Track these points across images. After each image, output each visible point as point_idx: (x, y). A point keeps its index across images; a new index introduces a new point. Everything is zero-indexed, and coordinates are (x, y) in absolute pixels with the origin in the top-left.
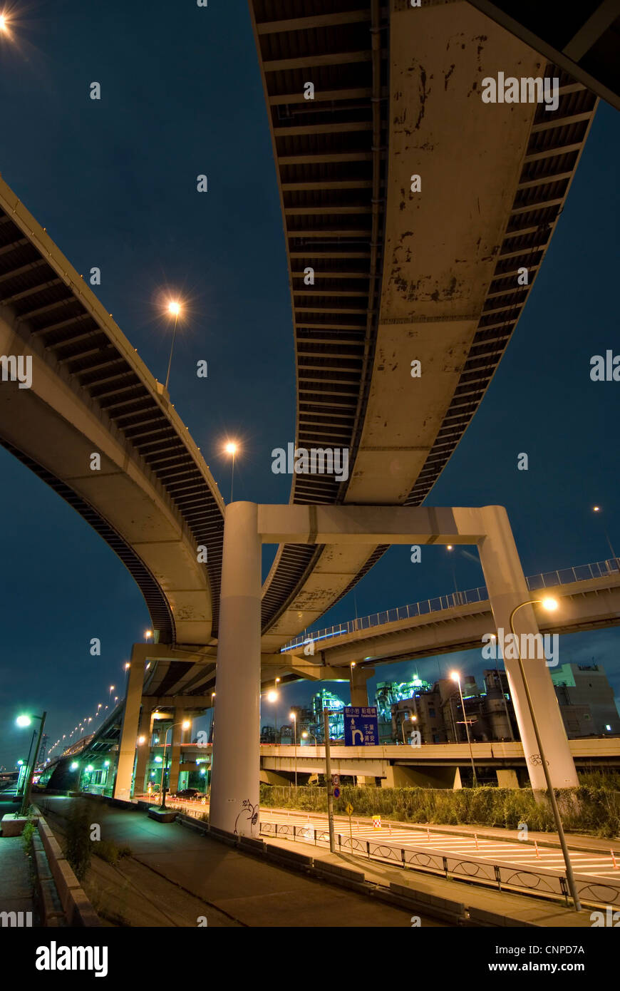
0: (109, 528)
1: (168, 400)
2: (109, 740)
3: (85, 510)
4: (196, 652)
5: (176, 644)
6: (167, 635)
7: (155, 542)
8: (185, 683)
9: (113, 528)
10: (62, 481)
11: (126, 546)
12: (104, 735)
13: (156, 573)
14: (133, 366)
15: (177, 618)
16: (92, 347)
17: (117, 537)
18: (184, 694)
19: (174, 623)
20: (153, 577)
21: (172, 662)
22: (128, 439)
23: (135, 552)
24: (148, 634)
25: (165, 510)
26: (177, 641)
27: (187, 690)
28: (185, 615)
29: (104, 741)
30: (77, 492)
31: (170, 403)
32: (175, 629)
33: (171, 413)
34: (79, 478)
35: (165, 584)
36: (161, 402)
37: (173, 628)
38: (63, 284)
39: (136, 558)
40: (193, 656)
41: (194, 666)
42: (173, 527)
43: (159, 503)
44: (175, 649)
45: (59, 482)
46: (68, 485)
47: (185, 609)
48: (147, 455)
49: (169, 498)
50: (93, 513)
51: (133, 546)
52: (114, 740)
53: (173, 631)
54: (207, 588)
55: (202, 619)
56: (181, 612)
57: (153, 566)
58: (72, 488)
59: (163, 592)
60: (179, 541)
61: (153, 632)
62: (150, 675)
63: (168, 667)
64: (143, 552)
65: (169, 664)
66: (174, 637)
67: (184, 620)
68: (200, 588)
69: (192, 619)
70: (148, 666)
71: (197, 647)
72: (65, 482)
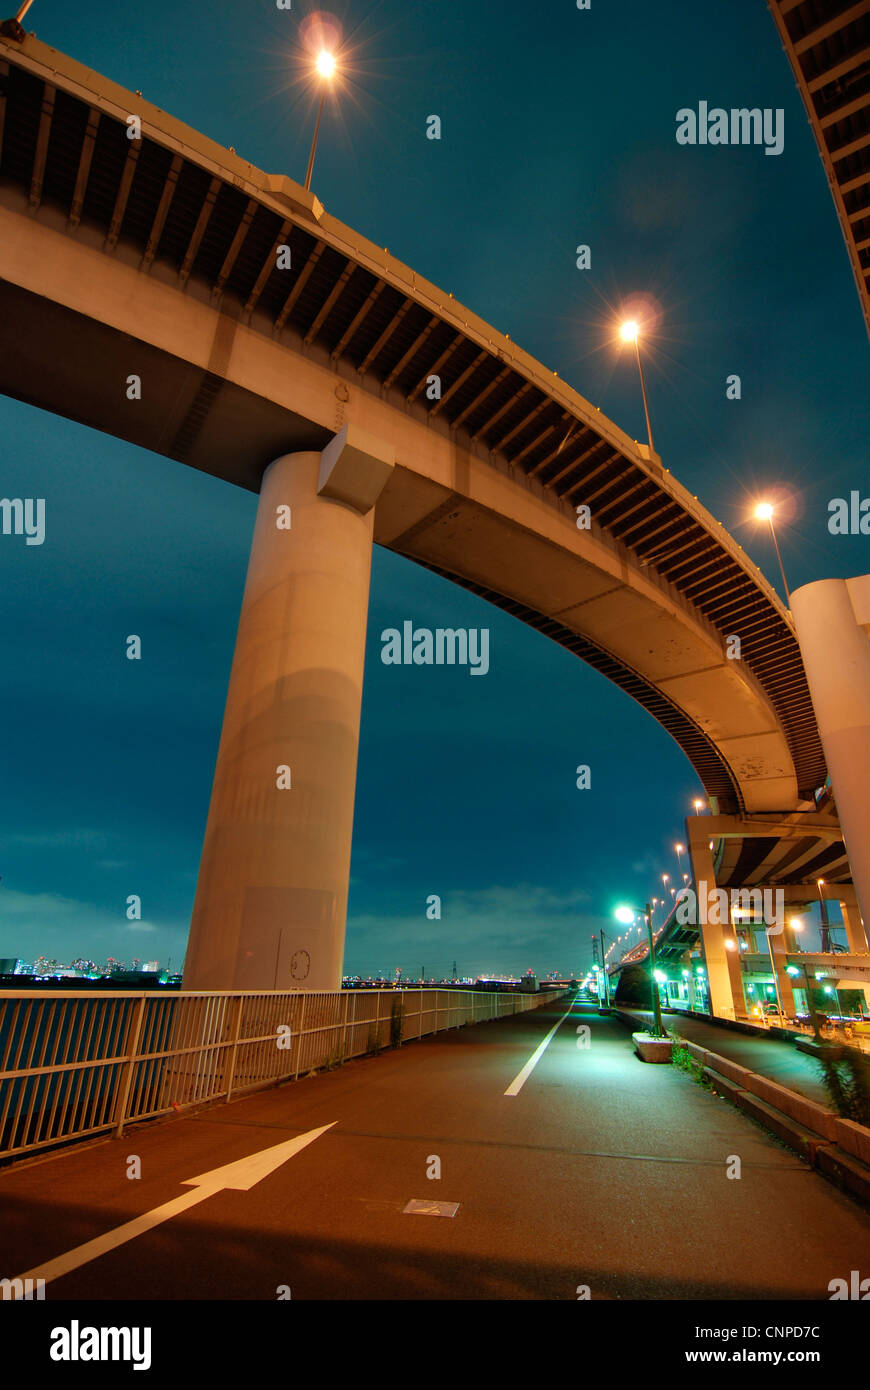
0: (620, 667)
1: (659, 465)
2: (678, 944)
3: (584, 649)
4: (779, 822)
5: (746, 813)
6: (731, 802)
7: (687, 674)
8: (768, 869)
9: (627, 666)
10: (551, 618)
11: (649, 688)
12: (670, 937)
13: (697, 717)
14: (602, 432)
15: (740, 777)
16: (544, 428)
17: (635, 677)
18: (772, 883)
19: (738, 784)
20: (694, 723)
21: (745, 839)
22: (618, 538)
23: (663, 694)
24: (698, 804)
25: (692, 625)
26: (748, 809)
27: (774, 878)
28: (751, 772)
29: (672, 945)
30: (571, 628)
31: (662, 468)
32: (740, 793)
33: (669, 482)
34: (569, 608)
35: (715, 731)
36: (651, 470)
37: (737, 791)
38: (490, 356)
39: (665, 701)
40: (776, 829)
41: (779, 843)
42: (710, 647)
43: (682, 617)
44: (747, 819)
45: (547, 620)
46: (560, 621)
47: (750, 763)
48: (668, 572)
49: (693, 608)
50: (597, 650)
51: (659, 685)
52: (686, 944)
53: (738, 795)
54: (779, 728)
55: (781, 774)
56: (745, 767)
57: (692, 709)
58: (564, 624)
59: (712, 742)
60: (722, 666)
61: (706, 800)
62: (717, 858)
63: (741, 847)
64: (672, 690)
65: (741, 842)
66: (741, 804)
67: (752, 778)
68: (769, 729)
69: (765, 776)
70: (711, 846)
71: (780, 815)
72: (556, 620)
